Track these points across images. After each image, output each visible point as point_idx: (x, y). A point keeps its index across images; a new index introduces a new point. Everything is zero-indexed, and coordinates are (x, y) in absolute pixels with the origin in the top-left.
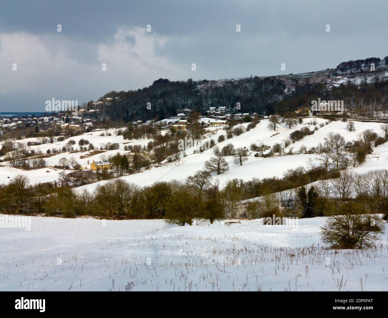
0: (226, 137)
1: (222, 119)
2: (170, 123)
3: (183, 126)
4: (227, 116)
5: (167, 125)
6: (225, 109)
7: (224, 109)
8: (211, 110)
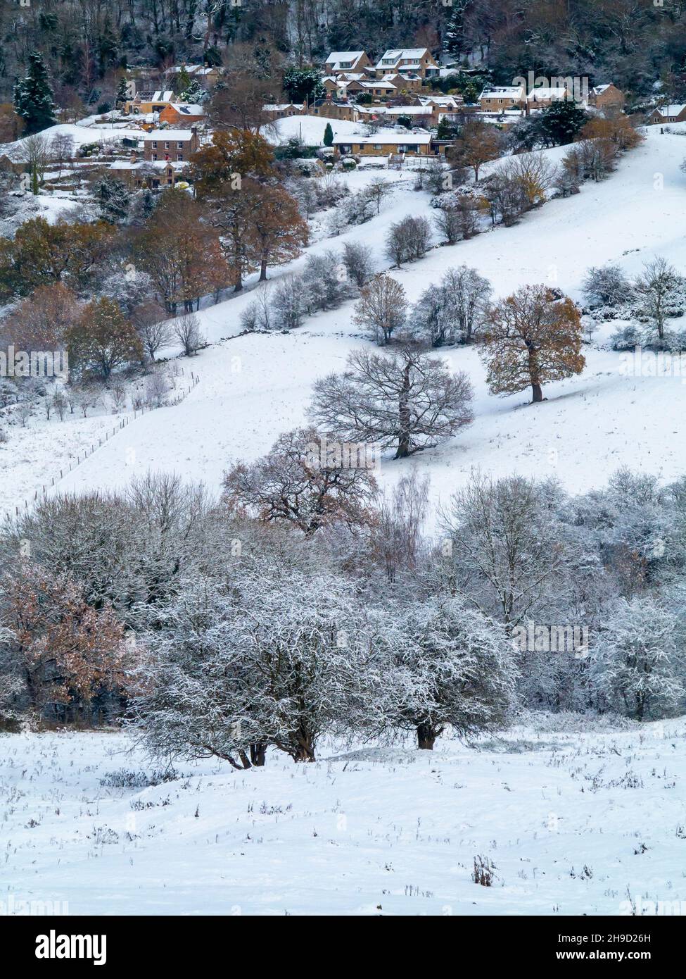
0: (436, 236)
1: (405, 122)
2: (87, 151)
3: (170, 170)
4: (432, 103)
5: (70, 160)
6: (423, 61)
7: (415, 61)
8: (337, 67)
